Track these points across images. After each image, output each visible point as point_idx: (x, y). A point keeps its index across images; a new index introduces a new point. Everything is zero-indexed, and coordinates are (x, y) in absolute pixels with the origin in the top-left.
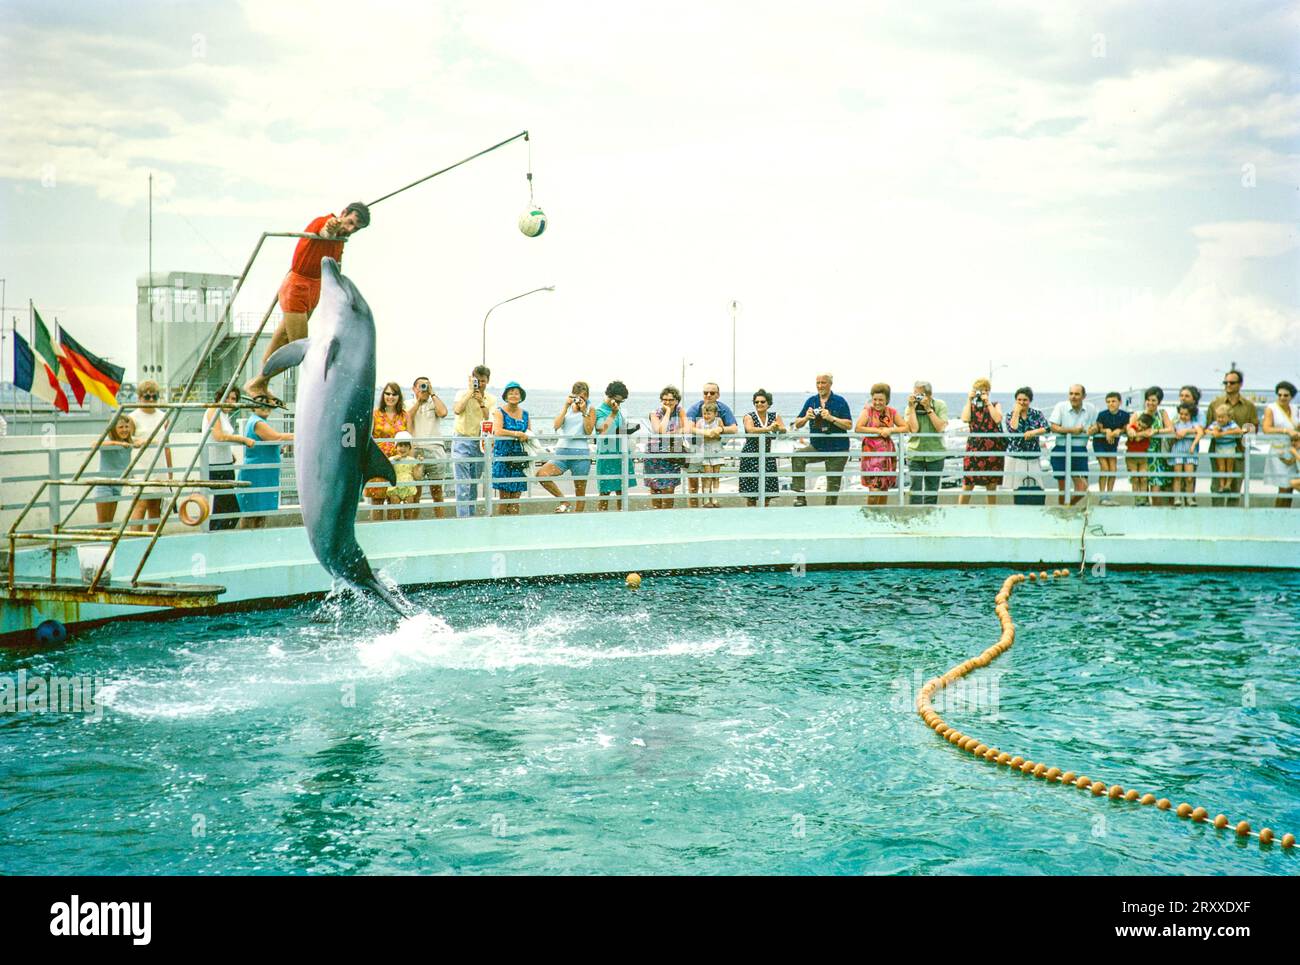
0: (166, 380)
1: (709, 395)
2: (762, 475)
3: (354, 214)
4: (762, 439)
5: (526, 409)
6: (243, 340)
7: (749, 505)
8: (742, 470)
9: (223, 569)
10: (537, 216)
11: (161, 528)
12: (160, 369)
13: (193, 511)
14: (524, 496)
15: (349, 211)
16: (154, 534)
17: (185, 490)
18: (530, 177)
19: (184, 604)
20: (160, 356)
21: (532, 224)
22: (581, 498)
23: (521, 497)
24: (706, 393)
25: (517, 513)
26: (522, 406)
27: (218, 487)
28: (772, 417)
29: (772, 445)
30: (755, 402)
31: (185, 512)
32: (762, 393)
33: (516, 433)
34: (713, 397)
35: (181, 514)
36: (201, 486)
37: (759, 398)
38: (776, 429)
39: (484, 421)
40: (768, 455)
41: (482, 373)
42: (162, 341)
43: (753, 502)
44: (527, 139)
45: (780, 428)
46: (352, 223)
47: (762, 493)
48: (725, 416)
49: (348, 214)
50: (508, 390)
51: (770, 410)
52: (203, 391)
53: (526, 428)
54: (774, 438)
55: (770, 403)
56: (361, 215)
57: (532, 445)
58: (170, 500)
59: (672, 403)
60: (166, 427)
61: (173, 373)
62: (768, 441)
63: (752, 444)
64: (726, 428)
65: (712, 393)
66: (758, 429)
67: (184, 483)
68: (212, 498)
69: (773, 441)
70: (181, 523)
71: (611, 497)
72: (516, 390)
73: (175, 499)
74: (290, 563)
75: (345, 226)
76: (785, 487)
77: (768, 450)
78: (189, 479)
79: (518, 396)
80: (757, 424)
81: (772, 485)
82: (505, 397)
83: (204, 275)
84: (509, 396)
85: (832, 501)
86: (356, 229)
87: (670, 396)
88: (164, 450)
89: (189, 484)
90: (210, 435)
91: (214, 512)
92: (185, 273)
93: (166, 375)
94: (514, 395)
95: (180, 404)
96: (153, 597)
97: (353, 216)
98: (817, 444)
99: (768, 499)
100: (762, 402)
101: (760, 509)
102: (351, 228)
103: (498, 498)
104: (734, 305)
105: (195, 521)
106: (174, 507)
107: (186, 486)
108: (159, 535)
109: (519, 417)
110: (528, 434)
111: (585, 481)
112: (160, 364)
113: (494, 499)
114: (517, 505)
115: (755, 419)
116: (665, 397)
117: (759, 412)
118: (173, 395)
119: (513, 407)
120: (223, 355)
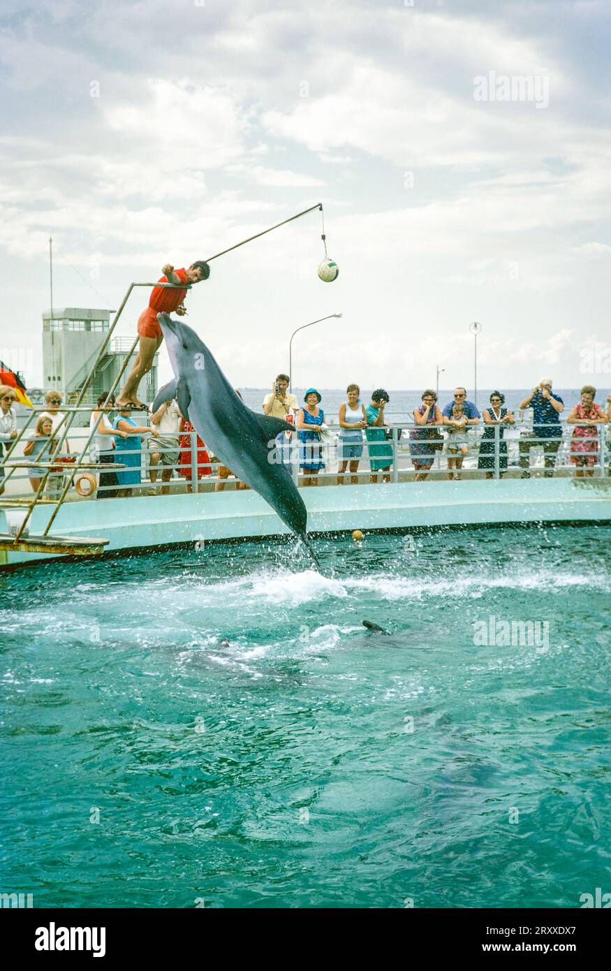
0: (64, 387)
1: (458, 397)
2: (498, 455)
3: (199, 268)
4: (497, 428)
5: (322, 409)
6: (117, 357)
7: (487, 478)
8: (482, 452)
9: (107, 526)
10: (333, 267)
11: (64, 497)
12: (59, 379)
13: (85, 485)
14: (321, 472)
15: (196, 266)
16: (59, 502)
17: (79, 470)
18: (324, 237)
19: (80, 552)
20: (59, 370)
21: (330, 273)
22: (354, 474)
23: (319, 473)
24: (456, 396)
25: (316, 485)
26: (318, 406)
27: (103, 468)
28: (504, 412)
29: (504, 433)
30: (491, 400)
31: (80, 487)
32: (497, 394)
33: (315, 426)
34: (462, 398)
35: (77, 488)
36: (91, 468)
37: (495, 398)
38: (508, 421)
39: (287, 415)
40: (502, 440)
41: (283, 379)
42: (60, 359)
43: (490, 475)
44: (321, 209)
45: (511, 420)
46: (196, 275)
47: (497, 469)
48: (470, 412)
49: (194, 268)
50: (308, 394)
51: (502, 407)
52: (90, 395)
53: (322, 422)
54: (505, 428)
55: (503, 402)
56: (203, 270)
57: (326, 435)
58: (69, 477)
59: (431, 402)
60: (66, 425)
61: (68, 382)
62: (501, 431)
63: (489, 433)
64: (470, 421)
65: (461, 396)
66: (494, 421)
67: (79, 466)
68: (98, 475)
69: (505, 430)
70: (76, 494)
71: (383, 472)
72: (314, 395)
73: (73, 477)
74: (154, 522)
75: (192, 277)
76: (514, 464)
77: (501, 436)
78: (82, 462)
79: (316, 399)
80: (493, 417)
81: (504, 462)
82: (306, 399)
83: (89, 310)
84: (309, 399)
85: (548, 475)
86: (199, 280)
87: (430, 397)
88: (65, 440)
89: (82, 466)
90: (97, 430)
91: (101, 485)
92: (75, 309)
93: (63, 383)
94: (313, 398)
95: (74, 409)
96: (59, 547)
97: (197, 271)
98: (539, 432)
99: (501, 473)
100: (497, 400)
101: (496, 481)
102: (196, 279)
103: (302, 474)
104: (476, 326)
105: (87, 492)
106: (72, 481)
107: (80, 468)
108: (62, 503)
109: (316, 415)
110: (324, 426)
111: (358, 461)
112: (59, 375)
113: (299, 474)
114: (316, 479)
115: (491, 413)
116: (426, 398)
117: (494, 408)
118: (69, 398)
119: (312, 407)
120: (104, 368)
